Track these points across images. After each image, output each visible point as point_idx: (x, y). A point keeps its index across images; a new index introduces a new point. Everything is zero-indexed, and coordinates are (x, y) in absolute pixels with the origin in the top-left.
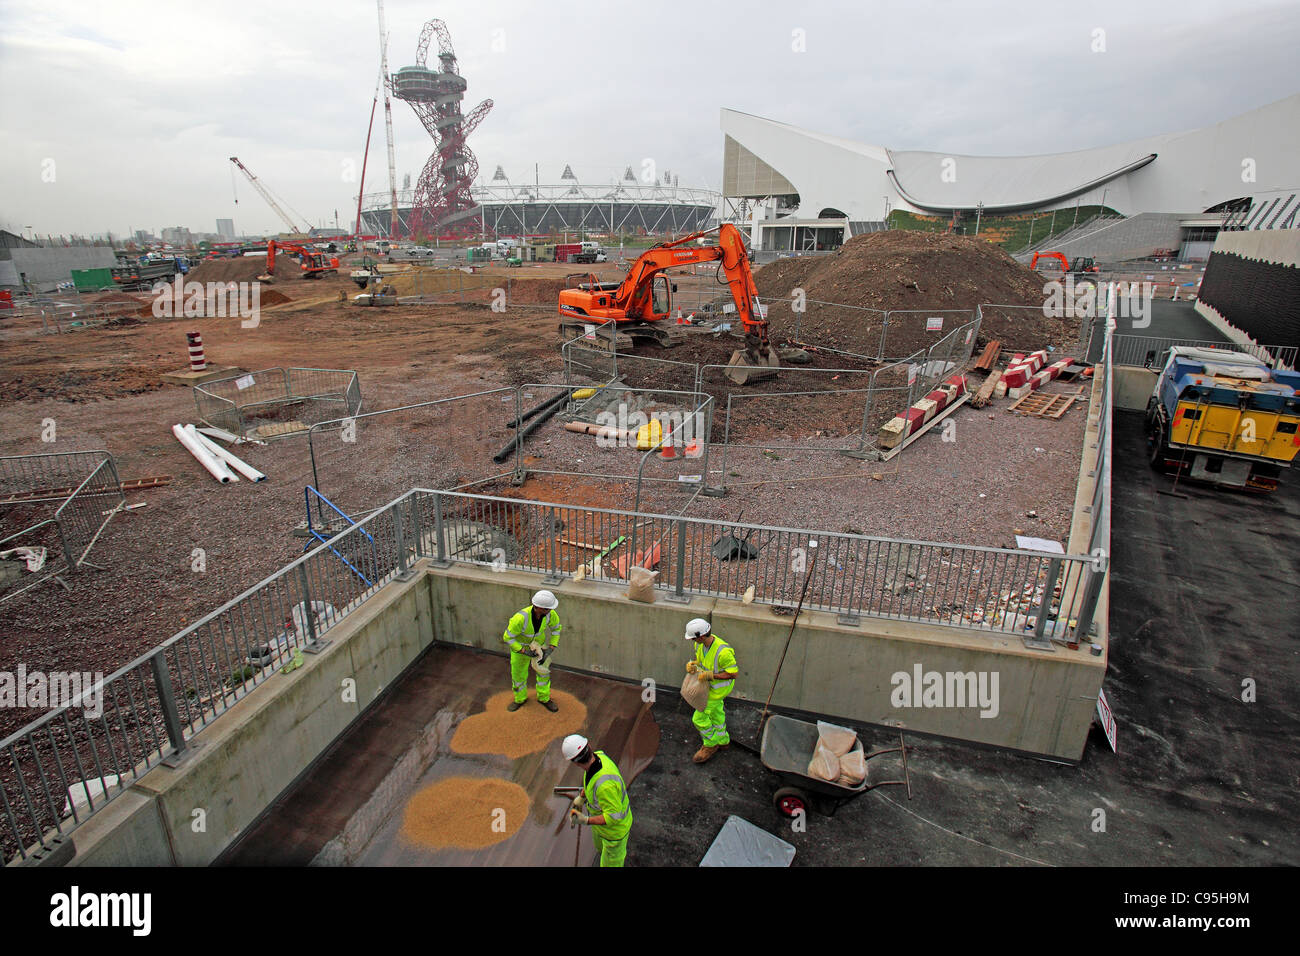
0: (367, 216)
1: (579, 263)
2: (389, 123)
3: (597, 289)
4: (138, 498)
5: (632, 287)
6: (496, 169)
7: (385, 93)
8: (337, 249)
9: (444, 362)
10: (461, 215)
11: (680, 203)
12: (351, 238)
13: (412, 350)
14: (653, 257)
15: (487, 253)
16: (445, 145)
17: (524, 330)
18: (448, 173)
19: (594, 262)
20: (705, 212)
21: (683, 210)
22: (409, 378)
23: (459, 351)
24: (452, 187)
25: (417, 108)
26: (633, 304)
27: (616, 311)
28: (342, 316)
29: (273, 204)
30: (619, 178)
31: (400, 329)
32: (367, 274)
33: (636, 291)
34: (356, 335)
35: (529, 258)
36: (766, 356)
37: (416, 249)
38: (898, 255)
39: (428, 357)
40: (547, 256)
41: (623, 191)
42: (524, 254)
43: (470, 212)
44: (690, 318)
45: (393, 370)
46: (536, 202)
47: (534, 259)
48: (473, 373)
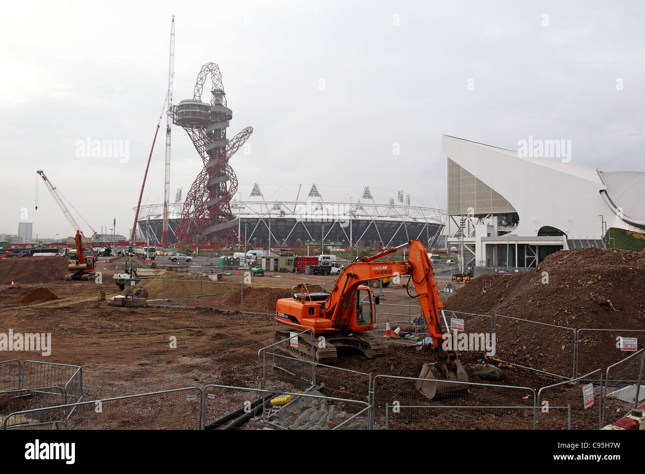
0: (143, 224)
1: (315, 274)
2: (168, 145)
3: (308, 299)
6: (253, 187)
7: (166, 121)
8: (112, 253)
9: (169, 362)
10: (221, 227)
11: (412, 220)
12: (126, 243)
13: (144, 349)
15: (237, 262)
16: (212, 165)
17: (248, 336)
18: (213, 189)
19: (329, 274)
20: (435, 229)
21: (415, 227)
22: (134, 375)
23: (185, 352)
24: (215, 201)
25: (191, 133)
27: (324, 320)
28: (95, 315)
29: (66, 211)
30: (358, 197)
31: (140, 329)
32: (127, 277)
33: (341, 302)
34: (100, 333)
35: (272, 268)
36: (454, 369)
37: (178, 256)
38: (590, 272)
39: (156, 357)
40: (288, 267)
41: (361, 208)
42: (268, 264)
43: (229, 224)
44: (397, 331)
45: (122, 368)
46: (286, 217)
47: (276, 269)
48: (190, 375)
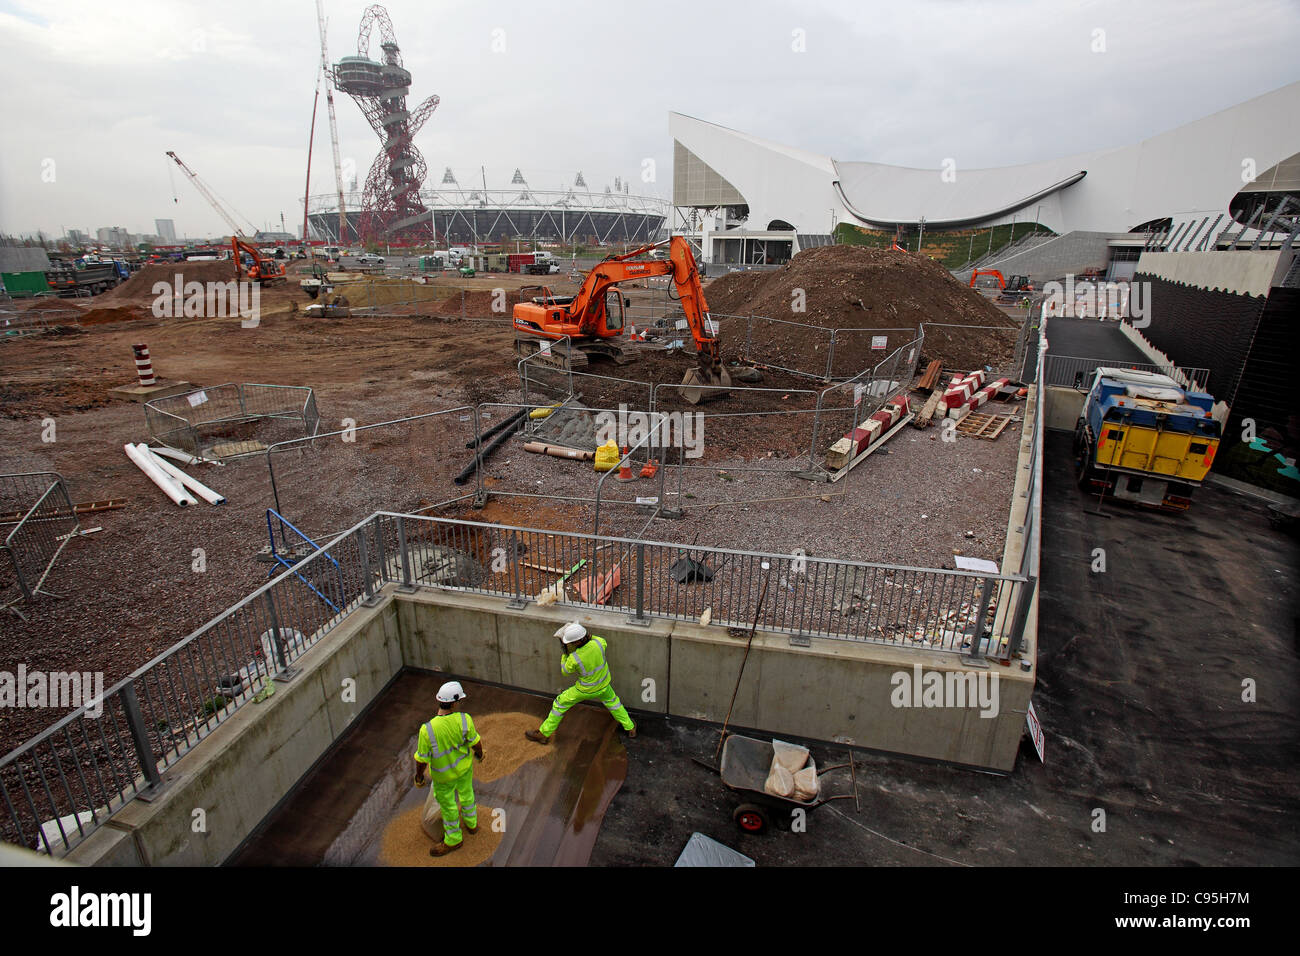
0: (314, 219)
1: (532, 274)
2: (332, 118)
3: (551, 303)
4: (93, 523)
5: (585, 301)
6: (445, 172)
7: (327, 85)
8: (285, 255)
9: (401, 378)
10: (410, 221)
11: (632, 212)
12: (298, 243)
13: (367, 365)
14: (607, 270)
15: (439, 261)
16: (392, 144)
17: (480, 345)
18: (396, 174)
19: (547, 273)
20: (656, 221)
21: (634, 219)
22: (367, 395)
23: (415, 366)
24: (401, 190)
25: (361, 103)
26: (587, 319)
27: (571, 326)
28: (294, 328)
29: (215, 204)
31: (354, 342)
32: (317, 282)
33: (589, 305)
34: (309, 348)
35: (481, 268)
36: (718, 374)
37: (367, 256)
38: (843, 271)
39: (384, 373)
40: (499, 267)
41: (574, 198)
42: (477, 264)
43: (420, 218)
44: (643, 334)
45: (350, 386)
46: (487, 208)
47: (486, 269)
48: (429, 390)
